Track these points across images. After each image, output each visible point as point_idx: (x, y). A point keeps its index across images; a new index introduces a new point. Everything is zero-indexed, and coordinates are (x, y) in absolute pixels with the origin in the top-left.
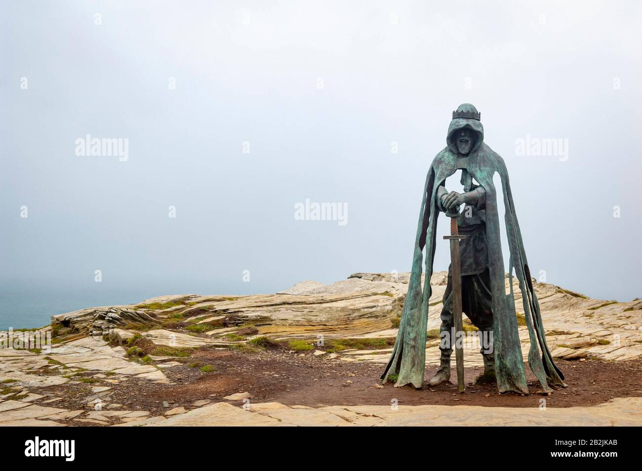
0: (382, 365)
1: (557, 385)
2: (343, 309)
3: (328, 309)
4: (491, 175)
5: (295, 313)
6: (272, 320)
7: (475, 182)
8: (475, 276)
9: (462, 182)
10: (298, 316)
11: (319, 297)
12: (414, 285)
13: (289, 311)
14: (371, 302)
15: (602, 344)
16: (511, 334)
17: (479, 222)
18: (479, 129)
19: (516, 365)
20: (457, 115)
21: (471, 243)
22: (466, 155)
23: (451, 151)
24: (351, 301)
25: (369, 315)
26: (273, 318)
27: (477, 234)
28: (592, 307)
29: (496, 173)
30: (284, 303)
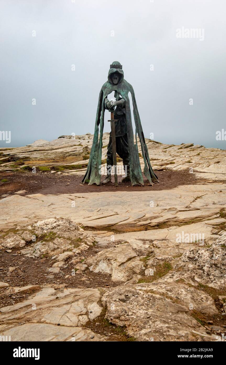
0: (81, 176)
1: (155, 181)
2: (62, 152)
3: (55, 153)
4: (127, 93)
5: (40, 155)
6: (30, 158)
7: (120, 96)
8: (121, 137)
9: (115, 96)
10: (41, 156)
11: (51, 147)
12: (95, 141)
13: (38, 154)
14: (73, 149)
15: (171, 164)
16: (137, 161)
17: (122, 114)
18: (122, 73)
19: (139, 174)
20: (112, 66)
21: (119, 123)
22: (116, 84)
23: (110, 82)
24: (65, 149)
25: (73, 155)
26: (31, 157)
27: (122, 119)
28: (165, 148)
29: (129, 92)
30: (35, 151)
